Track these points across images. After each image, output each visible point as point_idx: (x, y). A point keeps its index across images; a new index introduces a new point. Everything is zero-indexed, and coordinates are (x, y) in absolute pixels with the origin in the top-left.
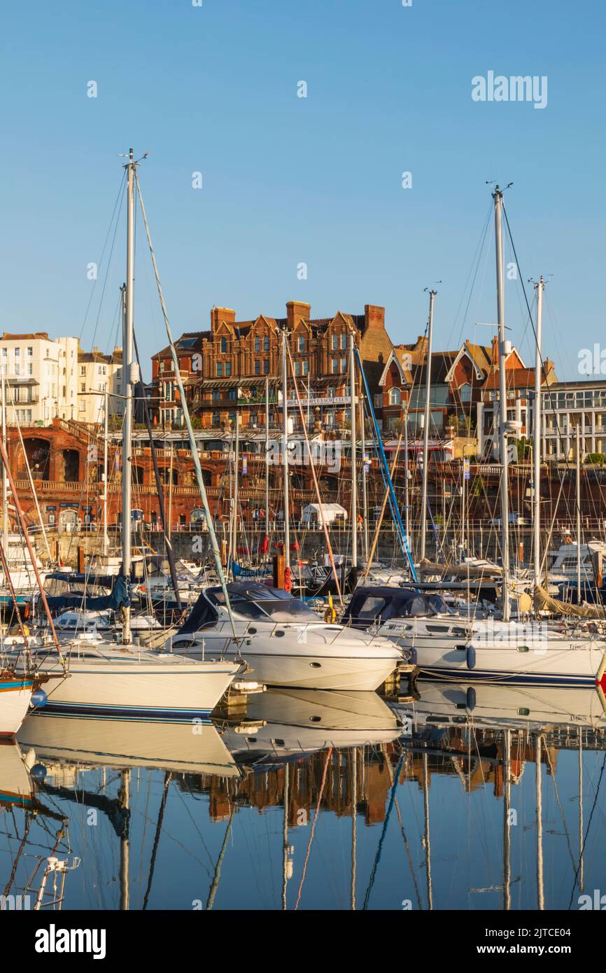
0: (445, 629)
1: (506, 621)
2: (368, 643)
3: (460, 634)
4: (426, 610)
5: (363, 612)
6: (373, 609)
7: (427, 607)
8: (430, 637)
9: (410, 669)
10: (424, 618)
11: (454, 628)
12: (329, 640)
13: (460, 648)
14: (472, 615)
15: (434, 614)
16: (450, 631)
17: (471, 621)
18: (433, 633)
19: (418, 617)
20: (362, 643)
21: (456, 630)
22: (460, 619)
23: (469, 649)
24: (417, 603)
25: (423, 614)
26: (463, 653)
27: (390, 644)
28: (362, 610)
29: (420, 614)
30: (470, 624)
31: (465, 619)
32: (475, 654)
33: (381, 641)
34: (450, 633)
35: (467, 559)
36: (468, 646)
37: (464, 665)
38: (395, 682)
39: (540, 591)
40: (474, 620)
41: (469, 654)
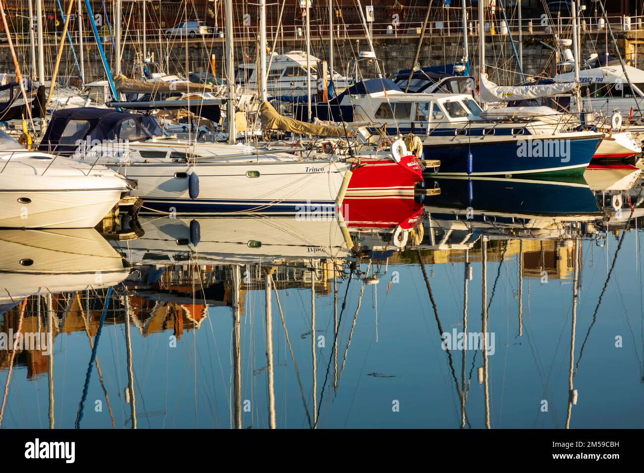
0: (163, 154)
1: (232, 143)
2: (86, 172)
3: (180, 159)
4: (138, 133)
5: (64, 138)
6: (75, 134)
7: (138, 130)
8: (145, 164)
9: (131, 201)
10: (137, 143)
11: (173, 153)
12: (40, 171)
13: (181, 175)
14: (193, 138)
15: (148, 138)
16: (168, 157)
17: (192, 145)
18: (148, 160)
19: (130, 141)
20: (79, 173)
21: (175, 155)
22: (179, 142)
23: (191, 176)
24: (129, 125)
25: (135, 138)
26: (185, 181)
27: (111, 173)
28: (63, 135)
29: (132, 138)
30: (191, 148)
31: (185, 142)
32: (198, 182)
33: (100, 170)
34: (168, 159)
35: (155, 75)
36: (189, 173)
37: (186, 195)
38: (114, 217)
39: (267, 108)
40: (196, 144)
41: (191, 183)
